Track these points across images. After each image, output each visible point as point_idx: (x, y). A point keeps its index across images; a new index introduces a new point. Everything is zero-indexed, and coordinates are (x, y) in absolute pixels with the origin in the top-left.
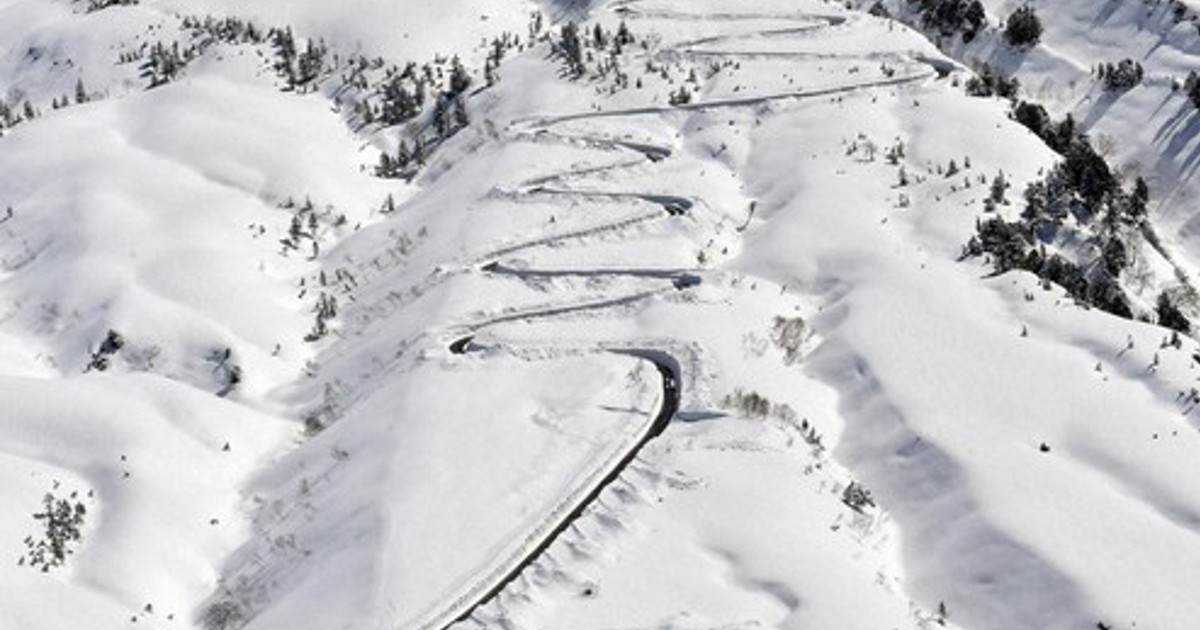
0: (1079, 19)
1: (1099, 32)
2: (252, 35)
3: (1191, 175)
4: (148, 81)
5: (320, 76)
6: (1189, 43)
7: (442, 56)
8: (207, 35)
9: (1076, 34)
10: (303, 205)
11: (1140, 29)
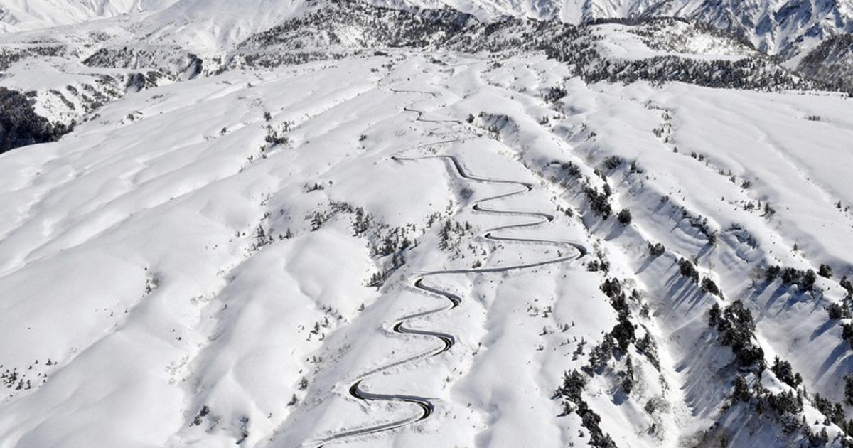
0: (649, 209)
1: (655, 216)
2: (350, 210)
3: (677, 308)
4: (312, 228)
5: (368, 230)
6: (687, 229)
7: (410, 224)
8: (336, 209)
9: (647, 215)
10: (328, 309)
11: (670, 217)
